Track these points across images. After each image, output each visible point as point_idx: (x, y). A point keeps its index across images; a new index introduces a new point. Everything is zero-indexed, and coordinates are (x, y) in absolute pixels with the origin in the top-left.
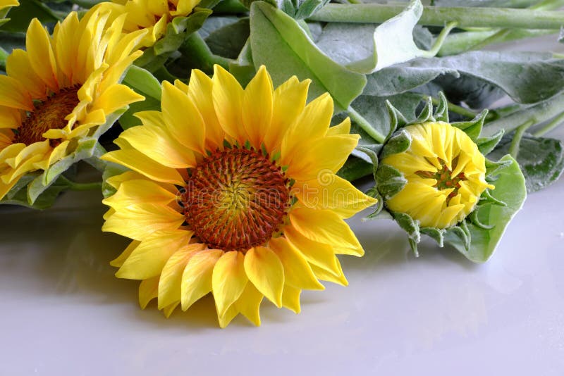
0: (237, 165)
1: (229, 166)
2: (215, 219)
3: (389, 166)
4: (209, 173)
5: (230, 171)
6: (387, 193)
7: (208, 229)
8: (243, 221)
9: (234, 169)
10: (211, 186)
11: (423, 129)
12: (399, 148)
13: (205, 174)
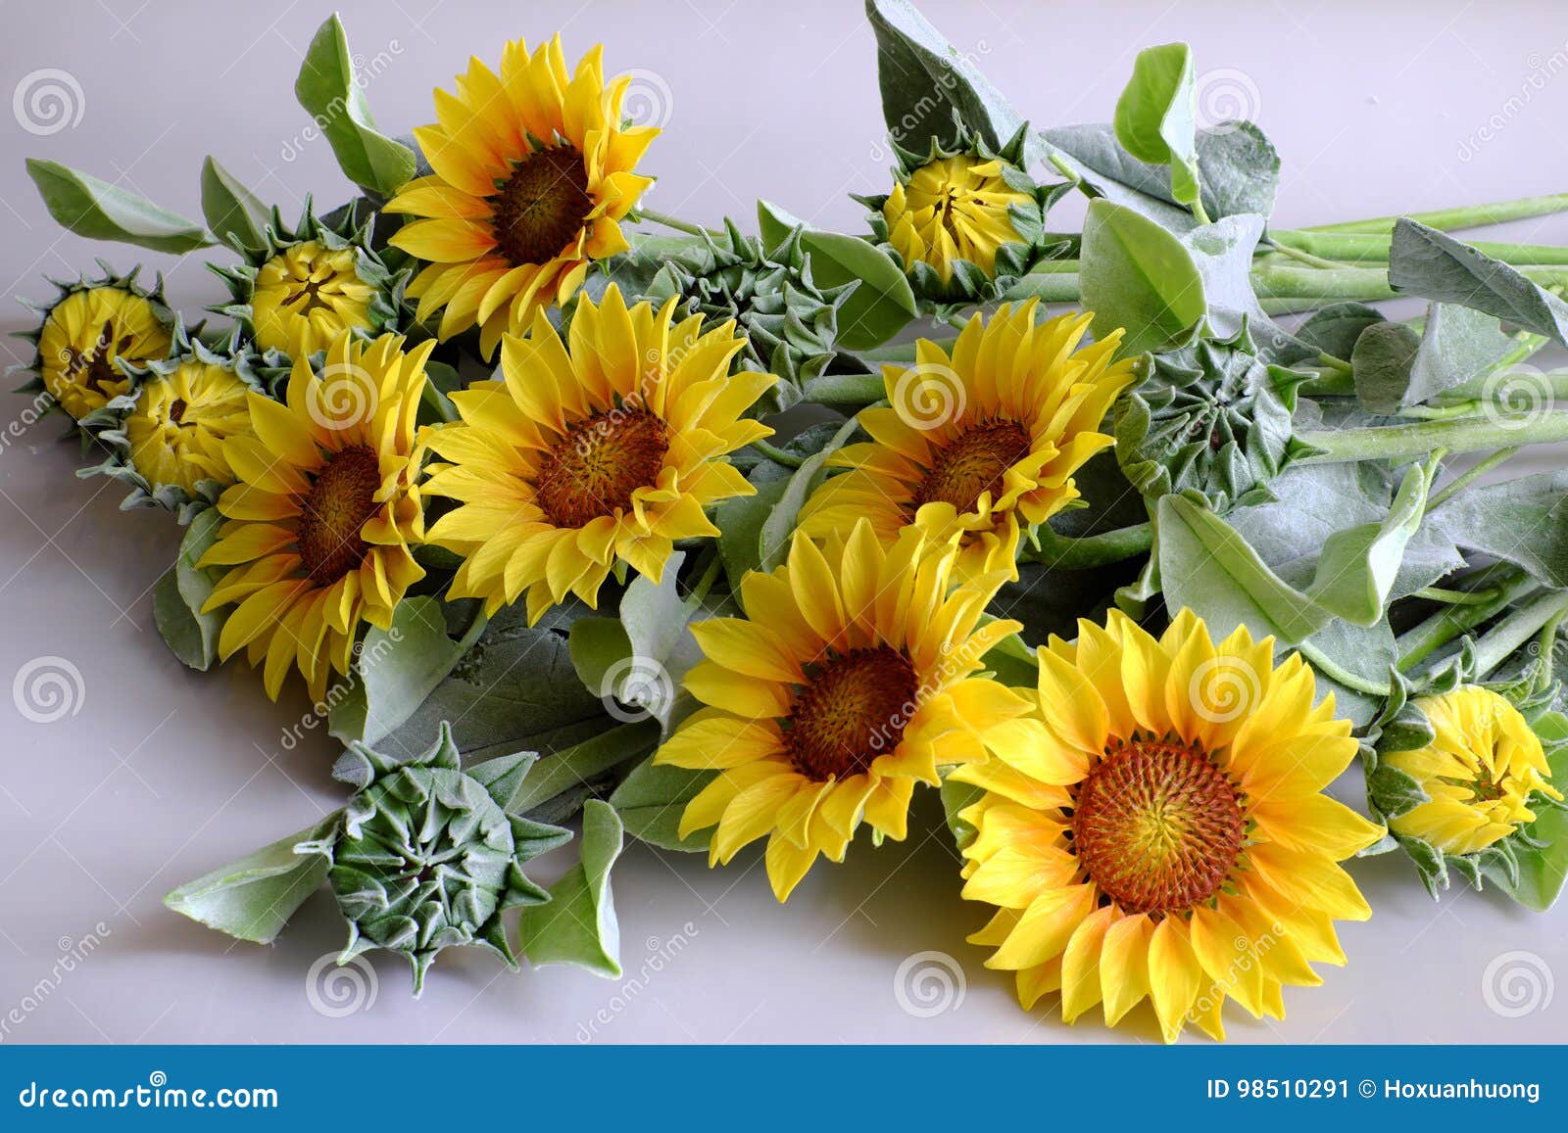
0: (1157, 773)
1: (1144, 775)
2: (1131, 863)
3: (1396, 770)
4: (1112, 785)
5: (1147, 783)
6: (1392, 810)
7: (1121, 881)
8: (1174, 867)
9: (1153, 780)
10: (1120, 809)
11: (1445, 705)
12: (1413, 741)
13: (1107, 788)
